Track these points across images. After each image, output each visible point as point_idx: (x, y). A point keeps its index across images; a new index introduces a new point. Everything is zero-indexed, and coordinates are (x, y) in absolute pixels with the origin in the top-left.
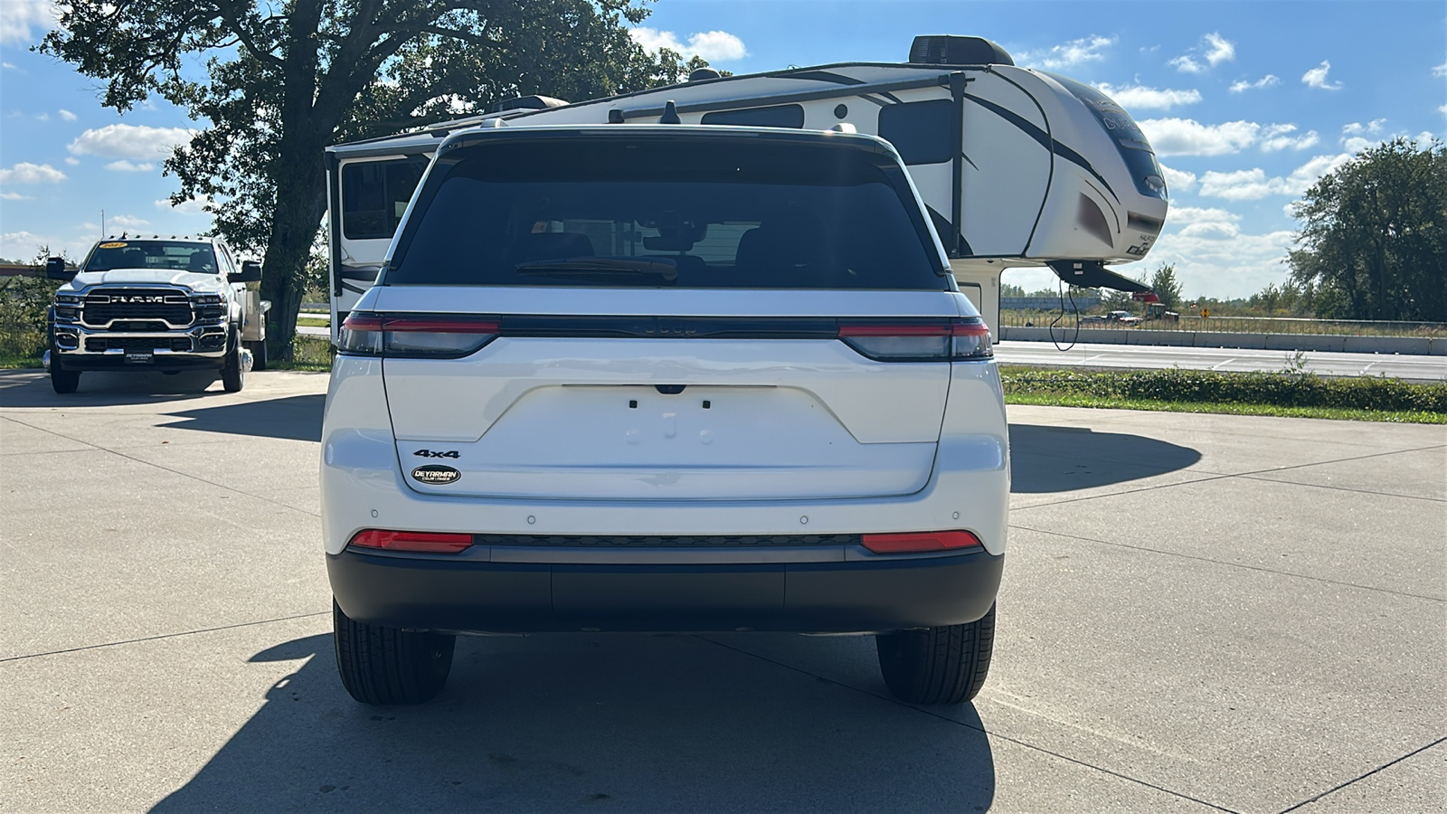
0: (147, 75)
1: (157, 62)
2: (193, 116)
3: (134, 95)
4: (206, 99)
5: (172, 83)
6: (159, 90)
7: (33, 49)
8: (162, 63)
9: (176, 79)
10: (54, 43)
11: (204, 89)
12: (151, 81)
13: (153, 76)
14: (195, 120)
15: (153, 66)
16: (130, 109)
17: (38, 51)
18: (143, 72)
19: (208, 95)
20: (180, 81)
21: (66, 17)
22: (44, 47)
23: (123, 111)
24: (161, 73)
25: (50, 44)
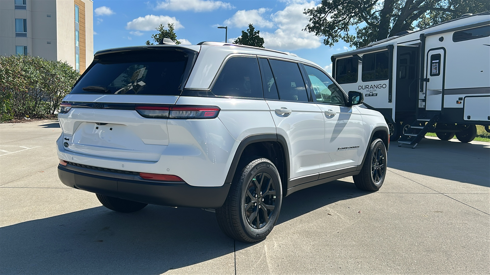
0: (338, 34)
1: (342, 30)
2: (351, 46)
3: (335, 41)
4: (355, 40)
5: (346, 36)
6: (342, 39)
7: (302, 30)
8: (343, 30)
9: (347, 35)
10: (308, 28)
11: (354, 37)
12: (340, 36)
13: (340, 35)
14: (351, 47)
15: (340, 31)
16: (333, 45)
17: (304, 30)
18: (337, 33)
19: (356, 39)
20: (349, 35)
21: (311, 20)
22: (306, 29)
23: (331, 46)
24: (343, 33)
25: (307, 28)
